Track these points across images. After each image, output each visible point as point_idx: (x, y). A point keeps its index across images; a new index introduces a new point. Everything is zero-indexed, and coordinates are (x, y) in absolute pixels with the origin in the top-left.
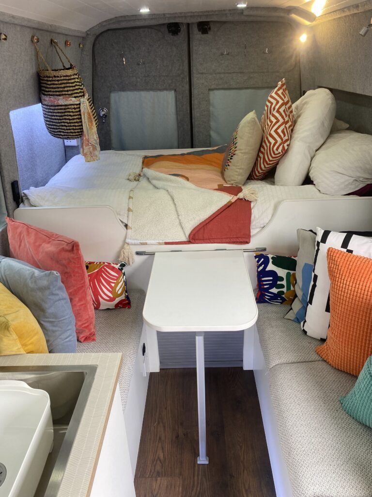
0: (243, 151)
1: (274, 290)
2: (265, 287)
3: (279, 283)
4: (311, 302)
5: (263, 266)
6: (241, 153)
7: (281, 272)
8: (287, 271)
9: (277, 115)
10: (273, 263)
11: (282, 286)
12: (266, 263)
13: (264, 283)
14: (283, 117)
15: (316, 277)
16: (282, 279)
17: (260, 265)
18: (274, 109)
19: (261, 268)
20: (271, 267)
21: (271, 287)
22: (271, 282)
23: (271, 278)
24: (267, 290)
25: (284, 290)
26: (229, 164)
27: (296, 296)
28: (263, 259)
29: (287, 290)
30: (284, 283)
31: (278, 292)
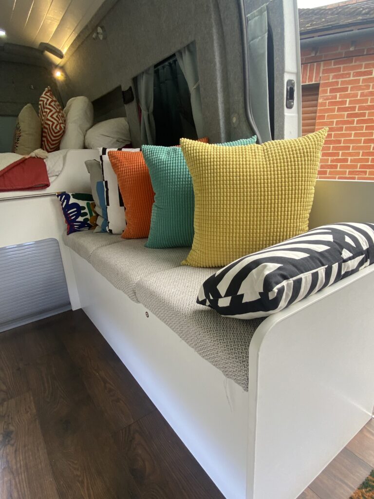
0: (27, 133)
1: (81, 219)
2: (72, 218)
3: (82, 211)
4: (108, 204)
5: (66, 201)
6: (26, 134)
7: (82, 203)
8: (86, 202)
9: (50, 107)
10: (73, 197)
11: (85, 214)
12: (68, 198)
13: (71, 215)
14: (54, 108)
15: (106, 182)
16: (84, 208)
17: (64, 201)
18: (46, 104)
19: (65, 203)
20: (72, 201)
21: (77, 218)
22: (76, 212)
23: (75, 209)
24: (74, 221)
25: (88, 216)
26: (17, 145)
27: (98, 215)
28: (64, 196)
29: (90, 216)
30: (86, 211)
31: (84, 220)
